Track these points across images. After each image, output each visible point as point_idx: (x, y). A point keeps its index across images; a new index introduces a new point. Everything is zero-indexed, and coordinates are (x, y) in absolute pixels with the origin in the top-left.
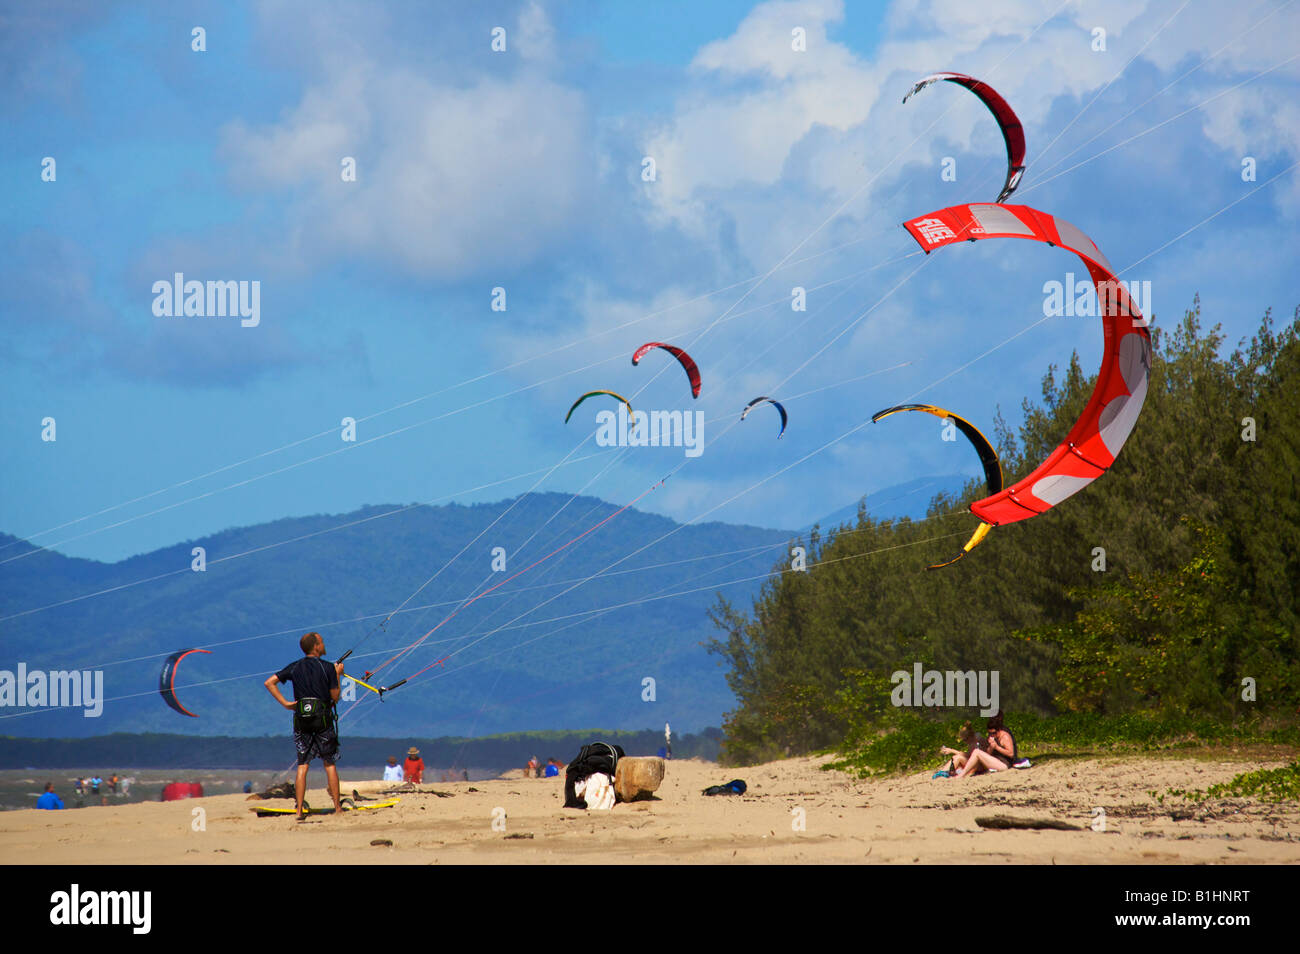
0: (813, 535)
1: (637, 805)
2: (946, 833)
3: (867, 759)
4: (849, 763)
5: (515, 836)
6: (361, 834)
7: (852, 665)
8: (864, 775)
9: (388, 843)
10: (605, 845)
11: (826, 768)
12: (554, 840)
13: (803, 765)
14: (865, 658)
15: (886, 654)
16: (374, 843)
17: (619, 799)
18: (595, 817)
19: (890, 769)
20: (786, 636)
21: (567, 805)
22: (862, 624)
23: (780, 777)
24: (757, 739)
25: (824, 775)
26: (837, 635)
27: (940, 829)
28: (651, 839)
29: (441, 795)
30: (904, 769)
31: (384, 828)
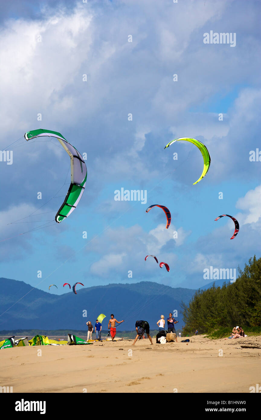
0: (199, 290)
1: (171, 343)
2: (235, 349)
3: (213, 335)
4: (209, 336)
5: (148, 348)
6: (116, 348)
7: (209, 316)
8: (213, 339)
9: (122, 349)
10: (166, 350)
11: (205, 337)
12: (156, 349)
13: (200, 336)
14: (211, 315)
15: (215, 314)
16: (119, 349)
17: (167, 341)
18: (163, 345)
19: (218, 337)
20: (196, 310)
21: (157, 343)
22: (211, 308)
23: (196, 339)
24: (190, 332)
25: (204, 339)
26: (206, 310)
27: (233, 348)
28: (176, 349)
29: (130, 341)
30: (221, 337)
31: (121, 347)
